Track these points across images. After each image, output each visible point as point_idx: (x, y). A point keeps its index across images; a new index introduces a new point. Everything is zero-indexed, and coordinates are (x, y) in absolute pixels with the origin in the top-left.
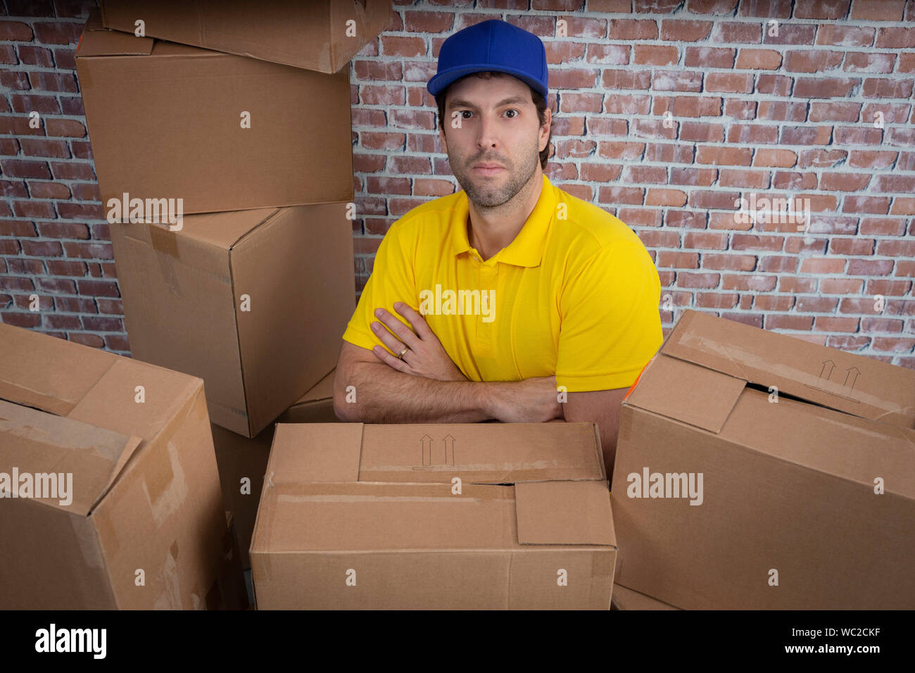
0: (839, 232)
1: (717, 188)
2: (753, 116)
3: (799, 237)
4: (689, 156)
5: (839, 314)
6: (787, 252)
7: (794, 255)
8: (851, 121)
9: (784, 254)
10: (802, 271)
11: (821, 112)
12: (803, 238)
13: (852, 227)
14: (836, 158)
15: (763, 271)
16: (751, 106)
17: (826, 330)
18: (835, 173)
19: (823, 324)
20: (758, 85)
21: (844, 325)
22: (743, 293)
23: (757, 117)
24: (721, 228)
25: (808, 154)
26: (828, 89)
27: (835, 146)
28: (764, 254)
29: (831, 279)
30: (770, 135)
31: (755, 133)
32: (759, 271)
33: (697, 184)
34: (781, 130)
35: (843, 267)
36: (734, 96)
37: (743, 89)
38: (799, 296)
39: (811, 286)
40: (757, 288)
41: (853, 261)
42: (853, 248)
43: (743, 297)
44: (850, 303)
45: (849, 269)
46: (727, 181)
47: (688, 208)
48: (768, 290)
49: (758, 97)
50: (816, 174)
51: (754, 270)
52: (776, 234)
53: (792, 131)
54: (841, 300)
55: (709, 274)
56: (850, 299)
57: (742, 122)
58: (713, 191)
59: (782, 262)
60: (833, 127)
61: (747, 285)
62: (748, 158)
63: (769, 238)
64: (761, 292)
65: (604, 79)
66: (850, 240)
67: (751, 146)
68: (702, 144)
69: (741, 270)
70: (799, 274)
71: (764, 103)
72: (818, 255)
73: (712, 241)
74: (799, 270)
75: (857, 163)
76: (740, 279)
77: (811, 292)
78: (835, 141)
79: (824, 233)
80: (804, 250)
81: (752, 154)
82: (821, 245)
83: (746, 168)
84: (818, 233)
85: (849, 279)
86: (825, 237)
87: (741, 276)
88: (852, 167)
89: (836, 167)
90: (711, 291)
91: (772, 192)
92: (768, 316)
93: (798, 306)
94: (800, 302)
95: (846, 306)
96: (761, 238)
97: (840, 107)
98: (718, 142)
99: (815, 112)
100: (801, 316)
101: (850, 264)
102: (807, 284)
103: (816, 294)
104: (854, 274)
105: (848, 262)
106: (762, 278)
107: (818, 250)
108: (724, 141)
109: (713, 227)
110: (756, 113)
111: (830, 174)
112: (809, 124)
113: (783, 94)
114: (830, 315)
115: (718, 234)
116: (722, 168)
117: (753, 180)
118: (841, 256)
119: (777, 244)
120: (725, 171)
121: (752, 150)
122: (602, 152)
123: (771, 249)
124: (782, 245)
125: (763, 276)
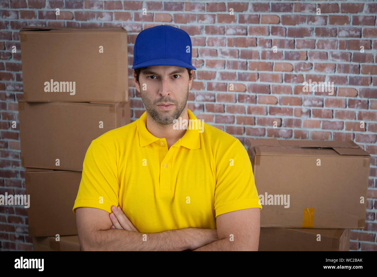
0: (315, 105)
1: (259, 82)
2: (270, 46)
4: (244, 66)
7: (299, 118)
8: (313, 48)
9: (294, 117)
10: (303, 127)
11: (301, 44)
12: (301, 109)
13: (321, 103)
14: (309, 67)
15: (285, 127)
16: (269, 41)
20: (271, 31)
24: (263, 103)
25: (298, 65)
26: (302, 33)
28: (285, 117)
29: (315, 131)
30: (279, 55)
31: (272, 55)
32: (283, 127)
33: (250, 80)
34: (284, 53)
35: (320, 125)
36: (261, 37)
37: (265, 33)
40: (284, 136)
41: (324, 121)
42: (323, 114)
45: (323, 126)
46: (263, 79)
47: (247, 93)
48: (289, 137)
49: (271, 37)
50: (302, 75)
51: (281, 126)
52: (288, 106)
53: (289, 53)
55: (260, 128)
57: (266, 49)
58: (257, 84)
59: (294, 122)
60: (307, 52)
61: (279, 134)
62: (270, 67)
63: (286, 109)
64: (285, 138)
65: (206, 30)
66: (321, 110)
67: (271, 61)
68: (250, 60)
69: (275, 126)
70: (302, 129)
71: (275, 40)
72: (307, 118)
73: (259, 110)
75: (318, 69)
76: (275, 131)
79: (309, 106)
80: (303, 115)
81: (272, 65)
82: (308, 113)
83: (270, 72)
84: (307, 106)
85: (324, 132)
86: (309, 108)
88: (316, 71)
89: (309, 72)
90: (262, 137)
91: (284, 85)
96: (282, 109)
97: (308, 42)
98: (257, 59)
102: (306, 134)
104: (325, 129)
105: (322, 122)
106: (285, 131)
107: (307, 116)
108: (259, 59)
109: (259, 103)
110: (272, 45)
111: (308, 75)
112: (296, 50)
113: (282, 36)
115: (262, 107)
116: (260, 72)
117: (275, 78)
118: (318, 119)
119: (290, 112)
120: (261, 74)
121: (272, 63)
122: (315, 68)
123: (287, 115)
124: (292, 112)
125: (285, 129)
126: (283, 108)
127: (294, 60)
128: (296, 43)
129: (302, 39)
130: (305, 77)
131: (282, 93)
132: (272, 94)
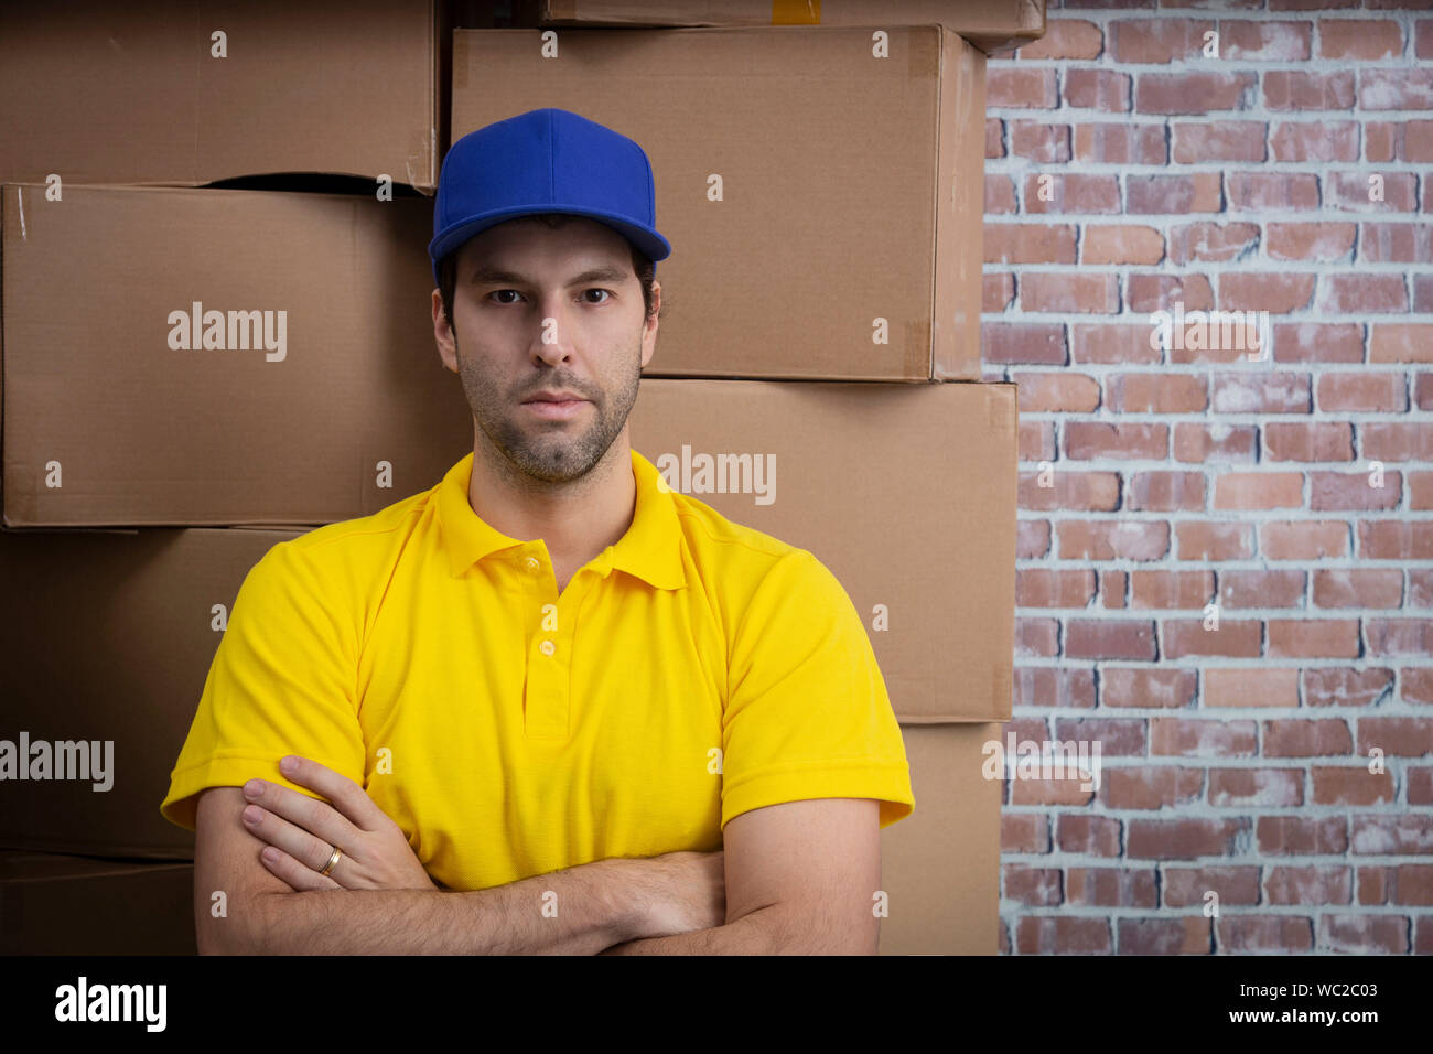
0: (1275, 408)
1: (1016, 315)
2: (1065, 155)
3: (1199, 425)
5: (1312, 611)
6: (1181, 460)
7: (1195, 468)
8: (1253, 160)
9: (1173, 465)
10: (1220, 504)
11: (1194, 144)
12: (1206, 425)
13: (1300, 396)
14: (1239, 240)
15: (1139, 510)
16: (1060, 134)
17: (1294, 655)
18: (1245, 274)
19: (1287, 639)
20: (1066, 91)
21: (1330, 639)
22: (1105, 567)
23: (1075, 156)
24: (1036, 408)
25: (1184, 233)
26: (1198, 94)
27: (1233, 215)
28: (1135, 467)
29: (1281, 522)
30: (1103, 194)
31: (1075, 192)
32: (1130, 510)
34: (1123, 182)
35: (1301, 492)
36: (1025, 114)
37: (1040, 99)
38: (1223, 567)
39: (1242, 543)
40: (1132, 552)
41: (1318, 476)
42: (1310, 446)
43: (1106, 579)
44: (1330, 582)
45: (1313, 496)
46: (1035, 299)
48: (1155, 557)
49: (1068, 115)
50: (1206, 278)
51: (1117, 508)
52: (1149, 417)
53: (1144, 185)
54: (1311, 577)
55: (1027, 522)
56: (1328, 571)
58: (1010, 324)
59: (1173, 487)
60: (1222, 175)
61: (1109, 546)
62: (1066, 246)
63: (1138, 428)
64: (1140, 561)
65: (1267, 90)
66: (1301, 426)
67: (1071, 219)
69: (1093, 510)
70: (1212, 514)
72: (1243, 465)
74: (1211, 503)
75: (1282, 250)
76: (1094, 532)
77: (1245, 559)
78: (1230, 204)
79: (1247, 412)
80: (1212, 455)
81: (1074, 236)
82: (1245, 441)
83: (1069, 270)
84: (1234, 413)
85: (1319, 522)
86: (1248, 420)
87: (1094, 522)
88: (1276, 259)
89: (1244, 261)
90: (1035, 564)
91: (1128, 322)
92: (1166, 623)
93: (1224, 594)
94: (1227, 583)
95: (1325, 590)
96: (1122, 431)
97: (1227, 132)
98: (1007, 212)
99: (1181, 143)
100: (1234, 621)
101: (1313, 484)
102: (1234, 539)
103: (1254, 564)
104: (1326, 510)
105: (1309, 480)
106: (1139, 529)
107: (1242, 452)
108: (1018, 211)
110: (1070, 148)
111: (1235, 277)
112: (1175, 169)
113: (1116, 109)
114: (1295, 614)
115: (1033, 424)
116: (1021, 270)
117: (1086, 295)
118: (1291, 467)
119: (1155, 442)
120: (1027, 276)
121: (1074, 229)
122: (1271, 246)
123: (1145, 456)
124: (1167, 443)
125: (1138, 522)
126: (1126, 425)
127: (1166, 212)
128: (1174, 141)
129: (1202, 120)
130: (1215, 283)
131: (1117, 358)
132: (1074, 367)
